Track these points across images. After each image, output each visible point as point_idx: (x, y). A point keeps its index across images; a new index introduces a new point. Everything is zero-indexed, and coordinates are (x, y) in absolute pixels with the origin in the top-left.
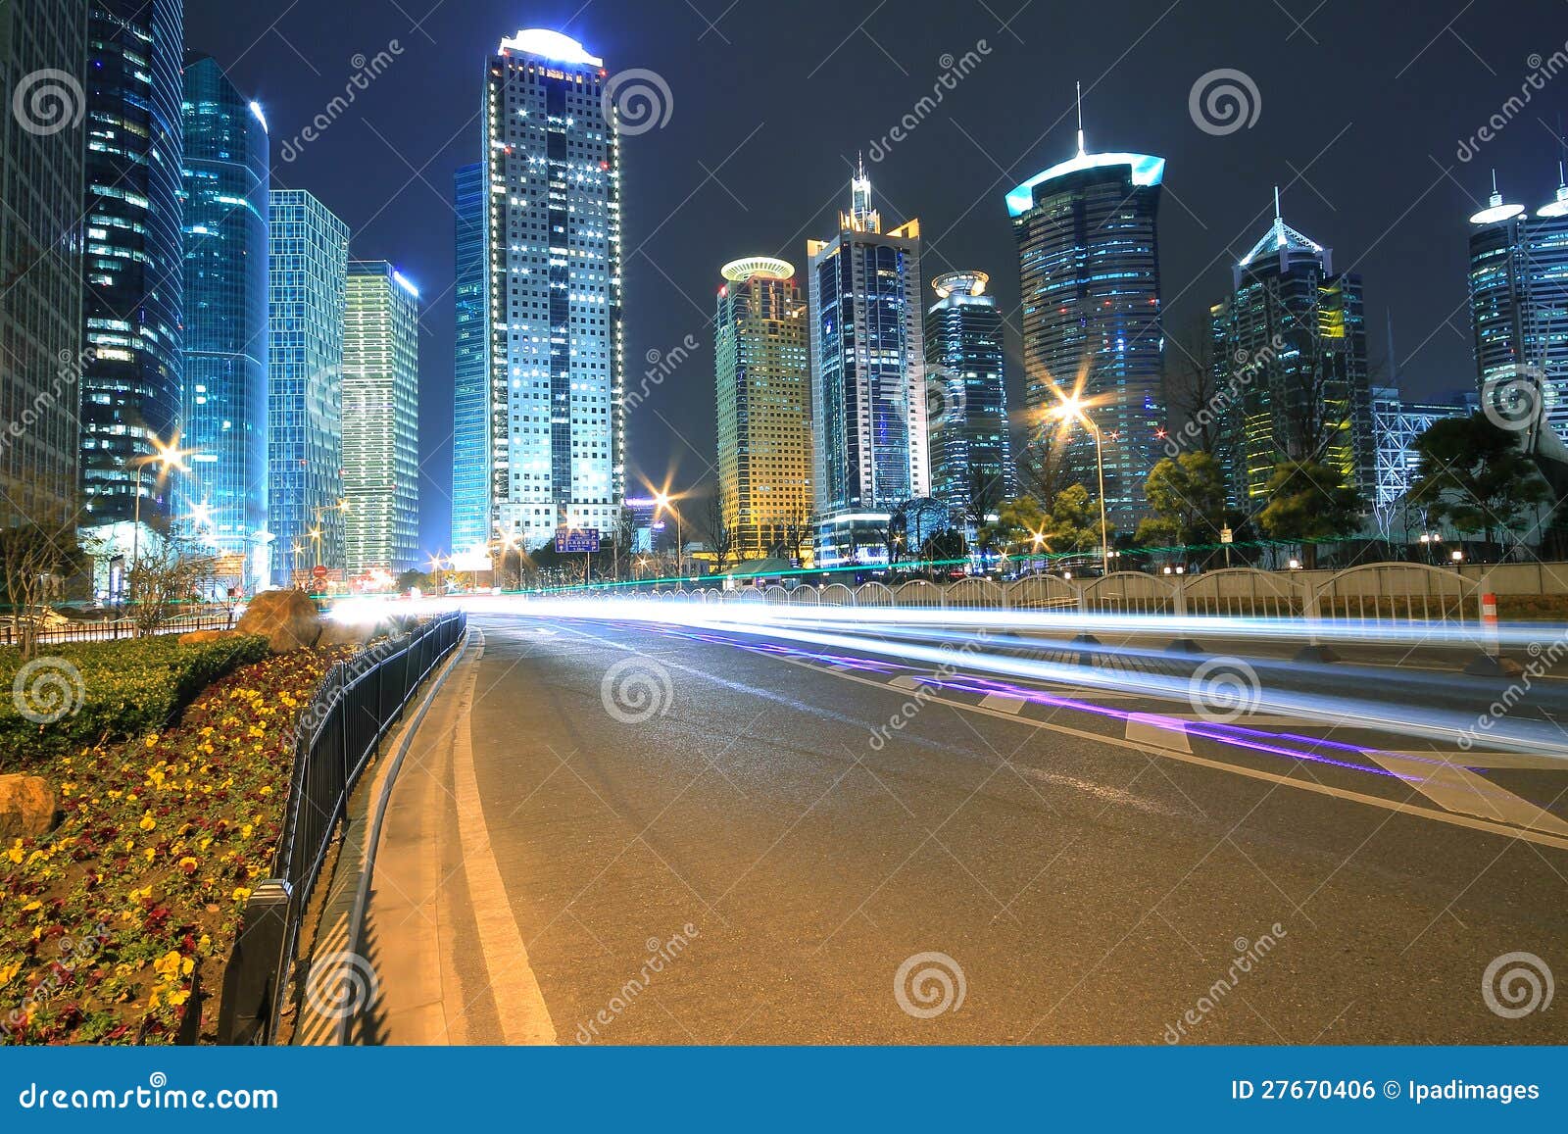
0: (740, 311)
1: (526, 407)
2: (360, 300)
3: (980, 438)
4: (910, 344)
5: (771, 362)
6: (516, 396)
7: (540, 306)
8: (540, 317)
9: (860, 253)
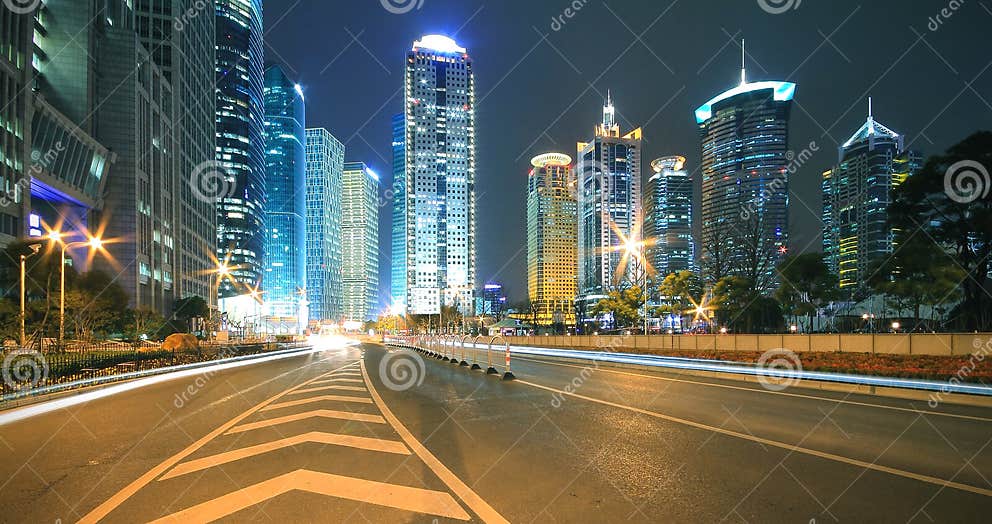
0: (541, 184)
1: (424, 238)
2: (350, 183)
3: (675, 252)
4: (633, 200)
5: (557, 211)
6: (419, 232)
7: (432, 185)
8: (432, 191)
9: (606, 149)
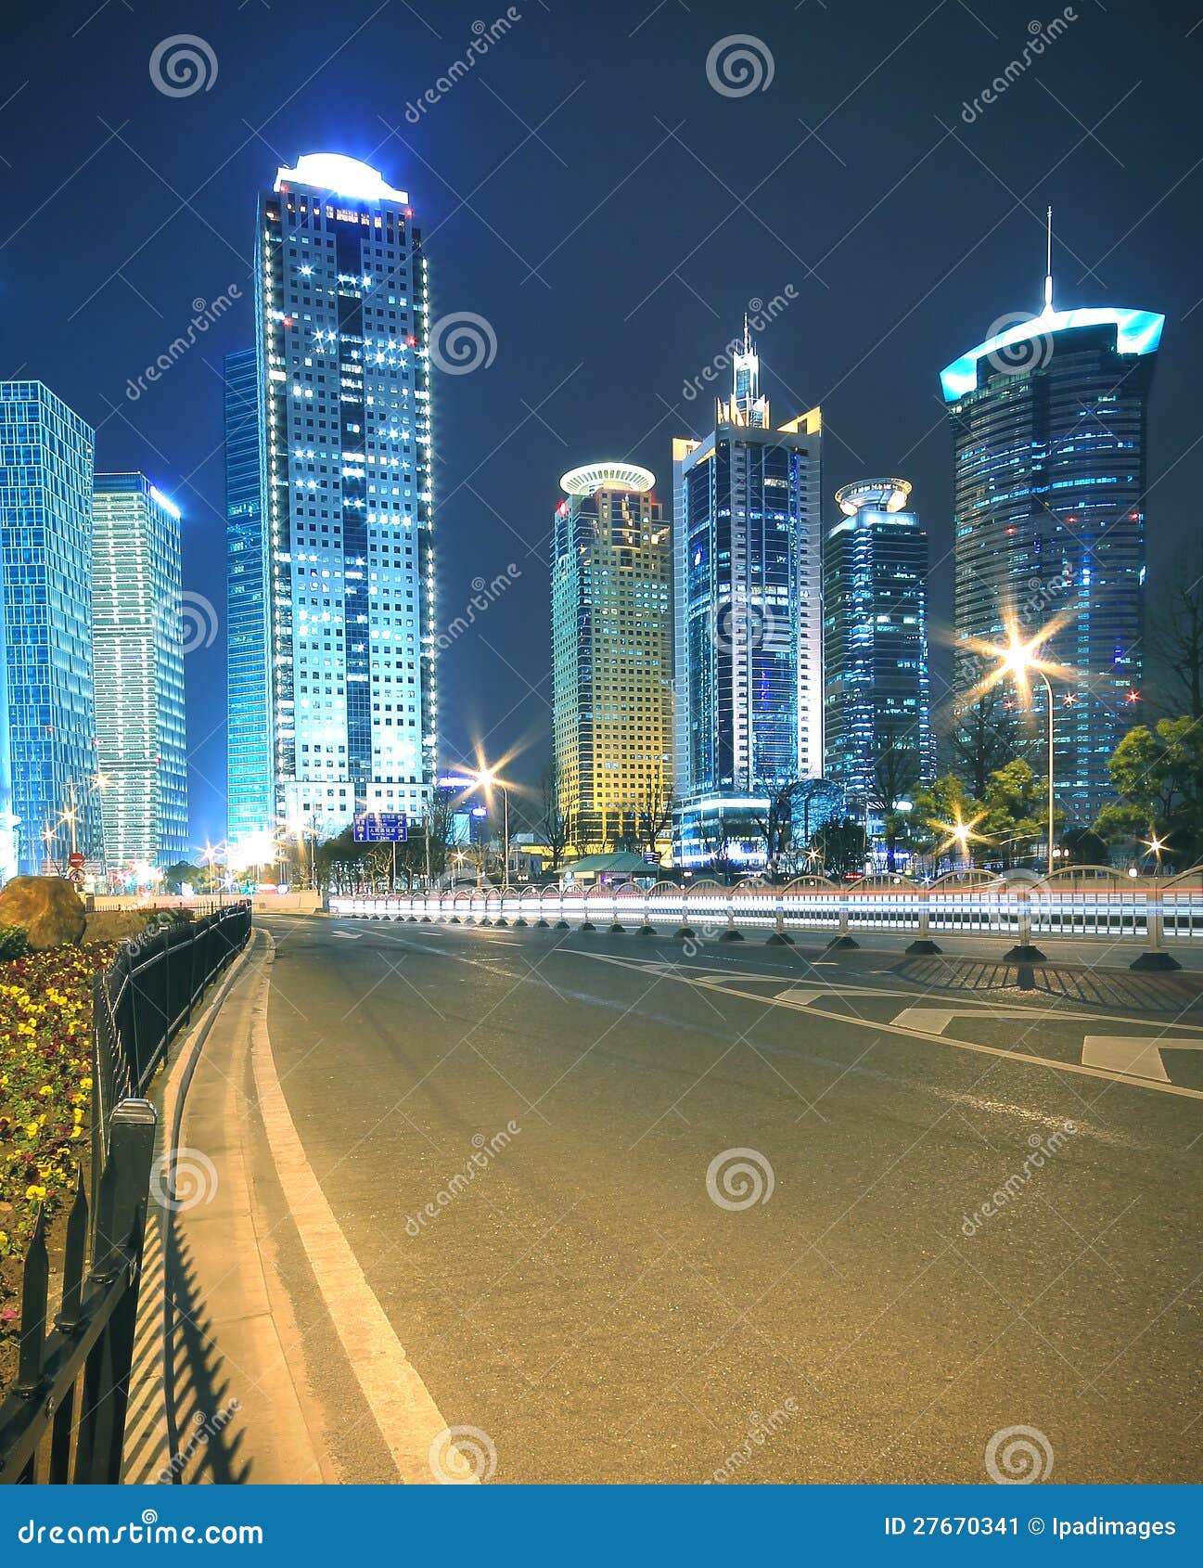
0: (584, 535)
1: (315, 661)
2: (110, 524)
3: (891, 701)
4: (803, 578)
5: (623, 603)
6: (303, 646)
7: (331, 530)
8: (331, 544)
9: (742, 455)
